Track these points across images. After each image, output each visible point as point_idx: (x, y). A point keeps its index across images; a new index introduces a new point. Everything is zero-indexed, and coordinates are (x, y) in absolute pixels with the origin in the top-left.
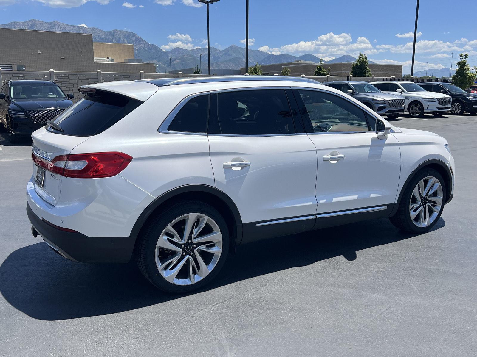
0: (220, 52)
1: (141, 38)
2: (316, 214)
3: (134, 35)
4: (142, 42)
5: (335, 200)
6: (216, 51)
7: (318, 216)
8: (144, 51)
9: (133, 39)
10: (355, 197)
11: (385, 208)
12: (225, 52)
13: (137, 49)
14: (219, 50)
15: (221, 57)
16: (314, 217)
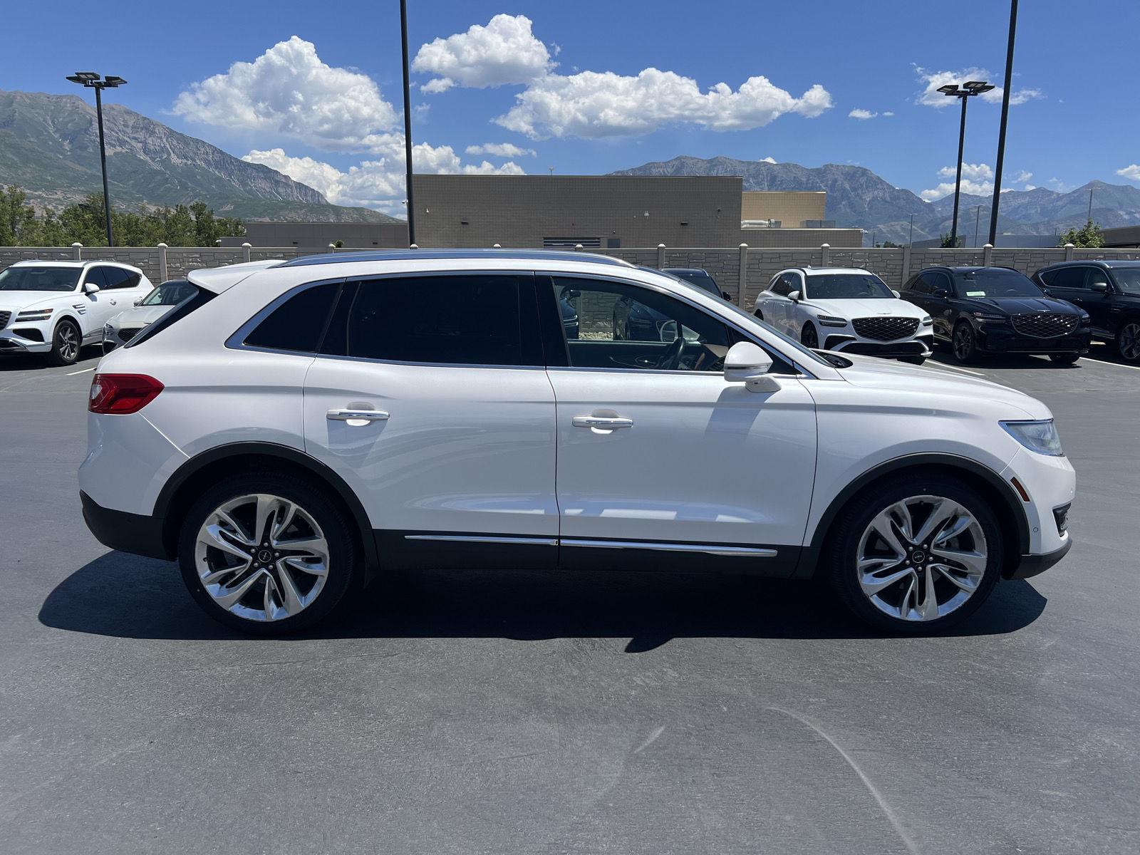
0: (1060, 197)
1: (878, 178)
2: (559, 538)
3: (864, 172)
4: (879, 186)
5: (608, 513)
6: (1049, 195)
7: (563, 542)
8: (882, 203)
9: (863, 180)
10: (671, 515)
11: (774, 552)
12: (1072, 198)
13: (868, 200)
14: (1058, 194)
15: (1061, 208)
16: (553, 542)
